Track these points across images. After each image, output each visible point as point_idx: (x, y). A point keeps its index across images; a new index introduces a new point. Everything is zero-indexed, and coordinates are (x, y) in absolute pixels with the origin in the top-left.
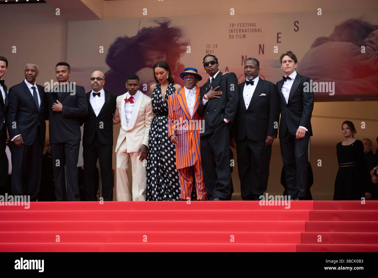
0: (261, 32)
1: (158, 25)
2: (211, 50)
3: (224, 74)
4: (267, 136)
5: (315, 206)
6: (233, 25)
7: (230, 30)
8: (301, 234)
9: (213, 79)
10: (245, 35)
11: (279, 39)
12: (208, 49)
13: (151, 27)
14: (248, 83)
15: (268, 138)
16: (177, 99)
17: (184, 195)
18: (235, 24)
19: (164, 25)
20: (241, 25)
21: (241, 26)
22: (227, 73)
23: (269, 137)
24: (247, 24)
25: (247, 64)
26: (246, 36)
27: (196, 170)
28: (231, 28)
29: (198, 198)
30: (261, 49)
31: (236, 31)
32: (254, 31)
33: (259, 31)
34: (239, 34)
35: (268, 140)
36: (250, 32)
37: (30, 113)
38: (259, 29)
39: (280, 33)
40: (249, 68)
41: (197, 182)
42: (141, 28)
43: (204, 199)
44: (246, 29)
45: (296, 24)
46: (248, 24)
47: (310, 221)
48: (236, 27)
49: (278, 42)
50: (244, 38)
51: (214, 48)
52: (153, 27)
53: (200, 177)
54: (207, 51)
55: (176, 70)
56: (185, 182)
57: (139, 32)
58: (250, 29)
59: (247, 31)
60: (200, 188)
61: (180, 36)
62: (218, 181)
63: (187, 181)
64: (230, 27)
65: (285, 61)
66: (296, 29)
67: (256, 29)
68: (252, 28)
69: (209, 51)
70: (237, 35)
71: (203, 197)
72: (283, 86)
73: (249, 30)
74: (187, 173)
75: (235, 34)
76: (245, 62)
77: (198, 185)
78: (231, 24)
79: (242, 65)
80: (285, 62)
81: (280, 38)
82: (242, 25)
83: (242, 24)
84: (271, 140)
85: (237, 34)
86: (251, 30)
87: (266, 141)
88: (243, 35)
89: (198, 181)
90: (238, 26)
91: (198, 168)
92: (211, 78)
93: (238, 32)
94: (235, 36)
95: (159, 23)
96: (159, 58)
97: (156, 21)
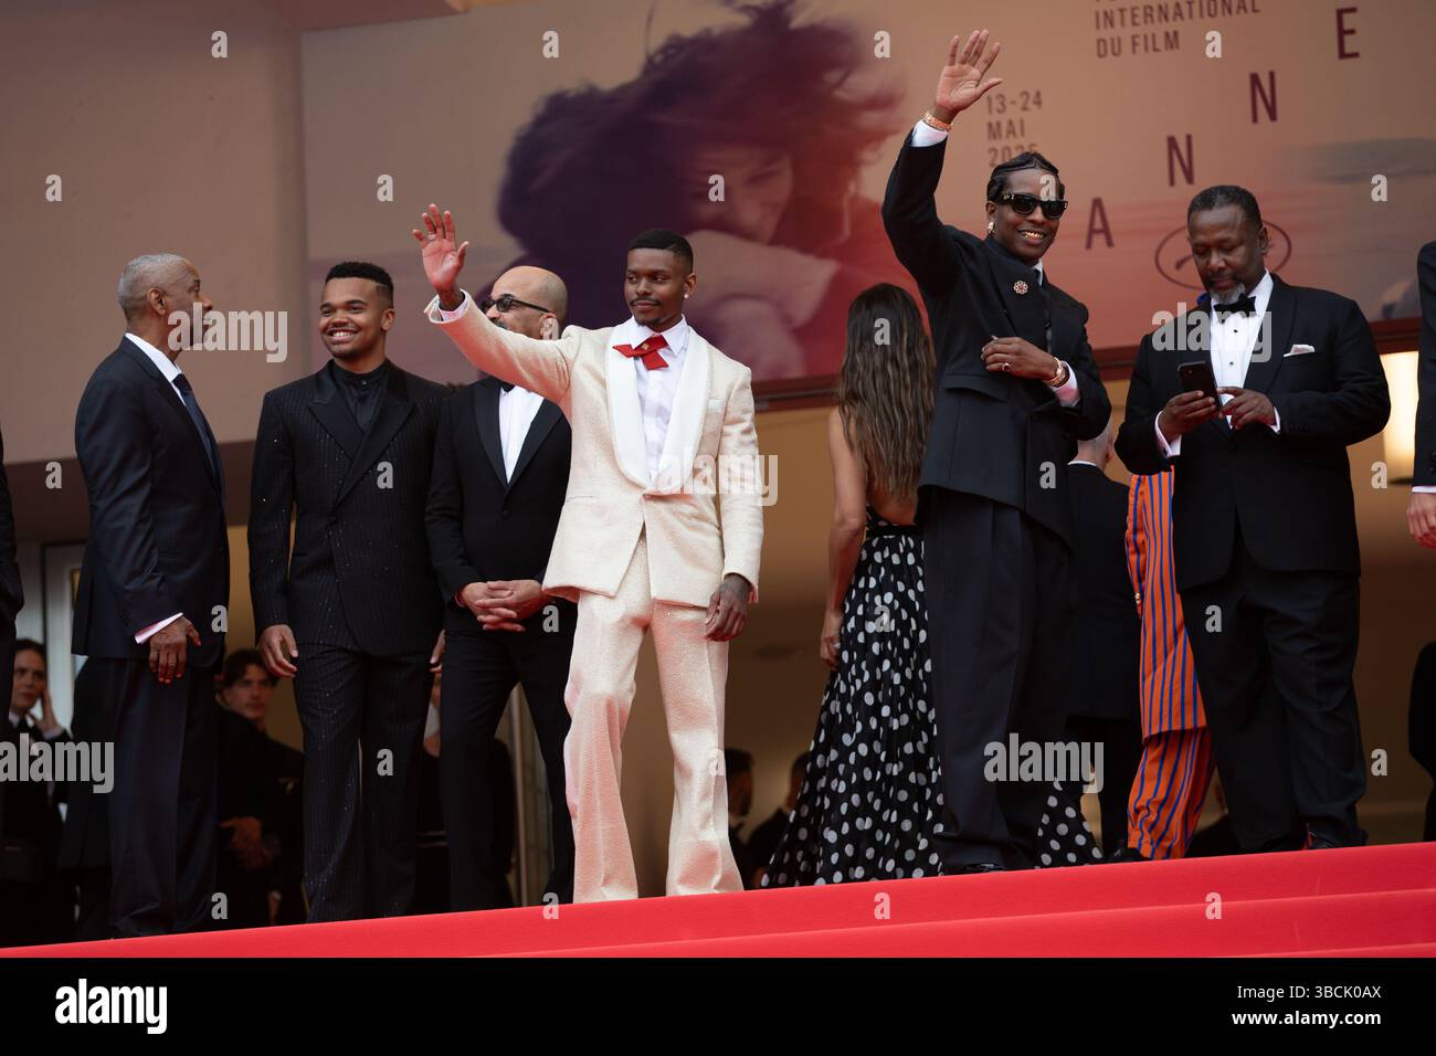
1: (743, 20)
2: (1011, 123)
7: (1097, 14)
10: (1176, 34)
11: (1347, 38)
12: (996, 117)
13: (708, 31)
19: (772, 19)
26: (1180, 36)
28: (1107, 5)
30: (1263, 96)
31: (1128, 14)
32: (1219, 11)
34: (1143, 29)
36: (1202, 16)
39: (1351, 11)
44: (1177, 6)
49: (1343, 54)
50: (1170, 52)
51: (1025, 109)
52: (716, 32)
54: (995, 126)
57: (650, 60)
58: (1200, 4)
61: (851, 63)
67: (1231, 1)
69: (1004, 127)
70: (1134, 37)
73: (1196, 7)
75: (1123, 32)
81: (1351, 32)
85: (1135, 30)
88: (1167, 35)
93: (1140, 19)
94: (1127, 45)
95: (746, 9)
96: (756, 179)
97: (729, 1)
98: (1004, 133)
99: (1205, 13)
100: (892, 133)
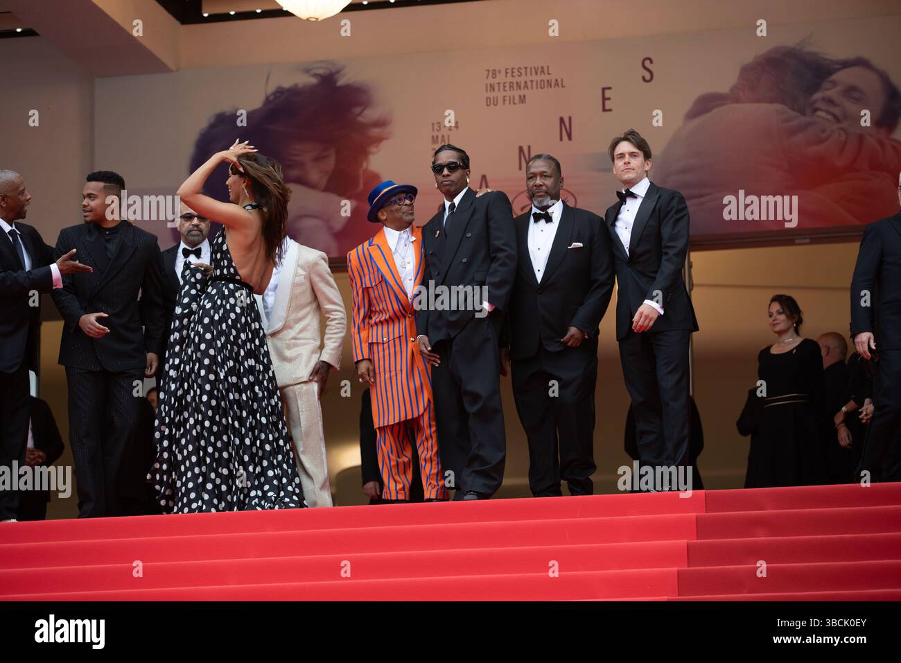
0: (563, 86)
1: (314, 81)
2: (443, 136)
3: (481, 194)
5: (709, 504)
6: (493, 74)
7: (487, 85)
8: (679, 573)
9: (452, 206)
10: (524, 96)
11: (607, 102)
12: (436, 133)
13: (296, 85)
14: (537, 218)
16: (370, 255)
17: (393, 490)
18: (500, 71)
19: (328, 81)
20: (513, 72)
21: (514, 74)
22: (488, 193)
24: (528, 70)
25: (533, 170)
26: (526, 97)
28: (491, 80)
29: (427, 496)
30: (565, 128)
31: (501, 85)
32: (546, 86)
33: (557, 84)
34: (509, 93)
36: (537, 88)
38: (556, 80)
39: (610, 88)
40: (538, 178)
41: (423, 456)
42: (271, 89)
43: (442, 498)
44: (526, 82)
45: (647, 63)
46: (531, 68)
47: (699, 541)
49: (604, 110)
50: (521, 104)
51: (450, 129)
52: (300, 86)
53: (430, 444)
54: (435, 137)
55: (361, 186)
56: (393, 457)
57: (267, 98)
58: (537, 81)
59: (530, 87)
60: (431, 470)
61: (366, 104)
64: (487, 78)
65: (621, 154)
66: (648, 76)
67: (551, 80)
68: (539, 77)
69: (440, 138)
70: (504, 97)
71: (437, 491)
73: (534, 83)
74: (401, 435)
75: (499, 94)
76: (527, 163)
78: (489, 71)
79: (520, 169)
80: (622, 156)
81: (609, 99)
82: (516, 73)
83: (515, 71)
85: (505, 93)
86: (539, 82)
88: (520, 96)
90: (506, 76)
92: (448, 204)
93: (507, 88)
94: (500, 100)
95: (315, 75)
96: (317, 159)
97: (307, 71)
98: (440, 141)
99: (539, 86)
100: (386, 139)
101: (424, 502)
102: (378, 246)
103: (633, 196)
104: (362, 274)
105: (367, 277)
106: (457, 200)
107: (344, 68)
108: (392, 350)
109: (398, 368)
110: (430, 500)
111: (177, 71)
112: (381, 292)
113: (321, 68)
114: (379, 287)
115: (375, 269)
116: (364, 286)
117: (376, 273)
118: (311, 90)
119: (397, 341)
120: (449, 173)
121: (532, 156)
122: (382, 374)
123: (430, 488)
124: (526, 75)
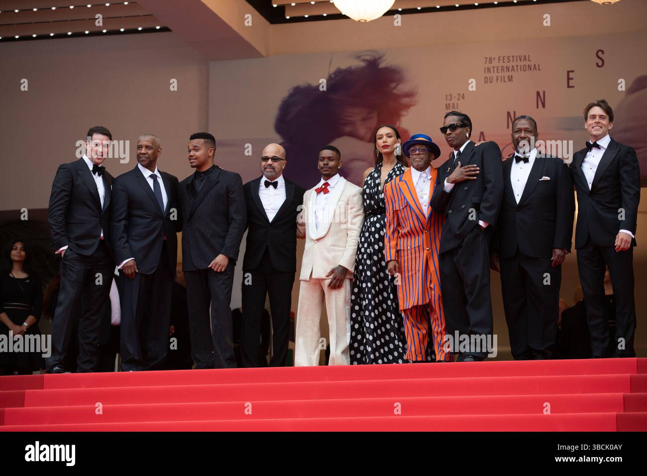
0: (539, 70)
1: (363, 64)
2: (454, 104)
3: (479, 144)
4: (554, 250)
6: (490, 60)
7: (485, 68)
9: (459, 154)
10: (512, 76)
12: (448, 102)
13: (350, 67)
14: (518, 160)
15: (555, 253)
16: (400, 189)
17: (414, 354)
18: (494, 59)
19: (373, 64)
20: (504, 59)
21: (505, 61)
22: (483, 143)
23: (558, 252)
24: (515, 58)
26: (513, 77)
27: (432, 310)
28: (488, 65)
29: (438, 359)
30: (541, 99)
32: (527, 69)
33: (535, 68)
34: (500, 74)
35: (556, 257)
37: (149, 218)
38: (535, 65)
39: (573, 71)
40: (523, 132)
41: (436, 330)
42: (333, 69)
43: (448, 360)
44: (513, 66)
45: (600, 54)
46: (517, 57)
47: (632, 394)
48: (495, 63)
49: (569, 87)
50: (510, 82)
52: (353, 68)
53: (440, 322)
54: (448, 105)
56: (415, 330)
57: (330, 76)
58: (521, 66)
59: (516, 70)
60: (441, 341)
61: (400, 81)
62: (470, 328)
63: (419, 329)
64: (486, 63)
66: (600, 63)
67: (531, 65)
68: (523, 63)
69: (451, 105)
70: (497, 77)
71: (445, 356)
72: (586, 159)
73: (519, 67)
74: (418, 315)
75: (494, 75)
76: (513, 123)
77: (436, 335)
78: (487, 58)
79: (508, 128)
80: (594, 117)
81: (572, 79)
82: (506, 60)
83: (506, 58)
84: (562, 256)
85: (497, 74)
87: (552, 259)
88: (509, 76)
89: (437, 328)
90: (499, 62)
91: (436, 305)
92: (456, 153)
93: (500, 71)
94: (495, 79)
95: (364, 60)
96: (364, 119)
97: (358, 57)
98: (451, 108)
99: (522, 70)
100: (413, 105)
101: (435, 362)
102: (406, 182)
103: (598, 147)
104: (393, 200)
105: (397, 203)
106: (462, 149)
107: (384, 55)
108: (413, 256)
109: (417, 269)
110: (440, 361)
111: (267, 57)
112: (406, 214)
113: (368, 55)
114: (405, 210)
115: (403, 198)
116: (394, 209)
117: (403, 200)
118: (361, 70)
119: (417, 249)
120: (451, 132)
121: (517, 117)
122: (406, 272)
123: (440, 353)
124: (513, 61)
